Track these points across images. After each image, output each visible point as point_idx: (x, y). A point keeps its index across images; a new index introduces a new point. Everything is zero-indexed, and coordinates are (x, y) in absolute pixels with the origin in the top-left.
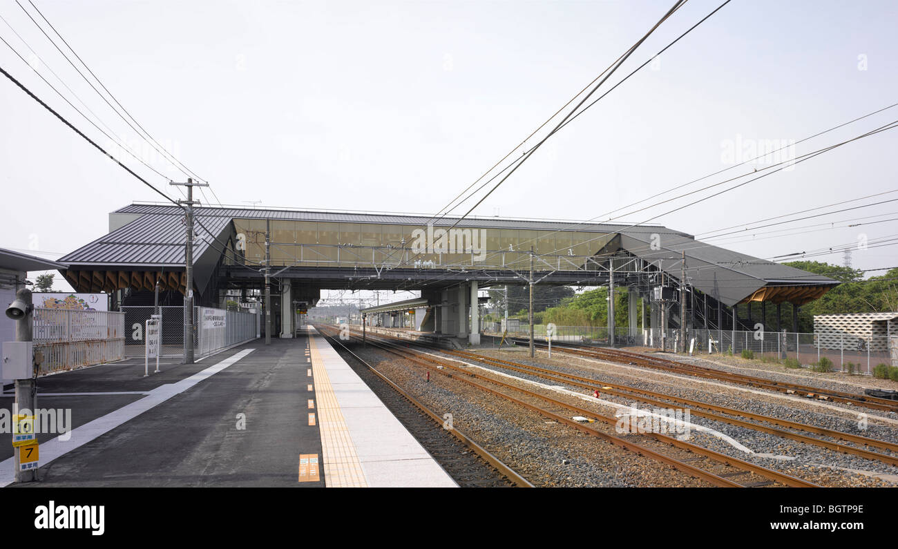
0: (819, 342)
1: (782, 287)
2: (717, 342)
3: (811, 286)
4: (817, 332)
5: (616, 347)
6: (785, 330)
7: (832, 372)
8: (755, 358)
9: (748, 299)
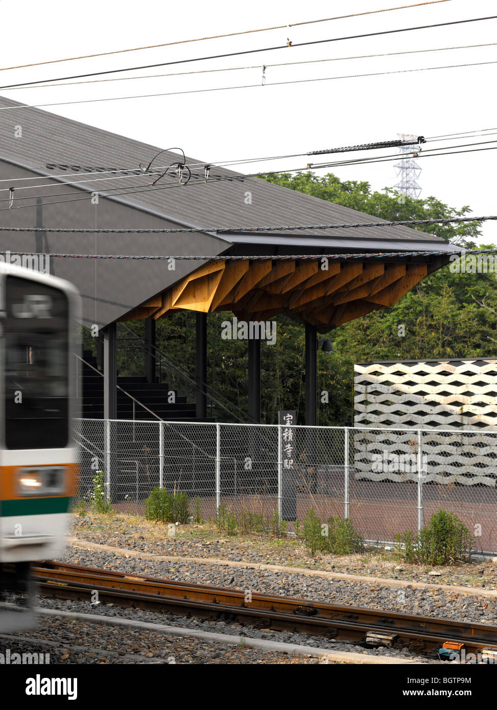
1: (275, 263)
3: (368, 260)
4: (365, 422)
6: (290, 416)
7: (469, 561)
8: (198, 520)
9: (160, 305)
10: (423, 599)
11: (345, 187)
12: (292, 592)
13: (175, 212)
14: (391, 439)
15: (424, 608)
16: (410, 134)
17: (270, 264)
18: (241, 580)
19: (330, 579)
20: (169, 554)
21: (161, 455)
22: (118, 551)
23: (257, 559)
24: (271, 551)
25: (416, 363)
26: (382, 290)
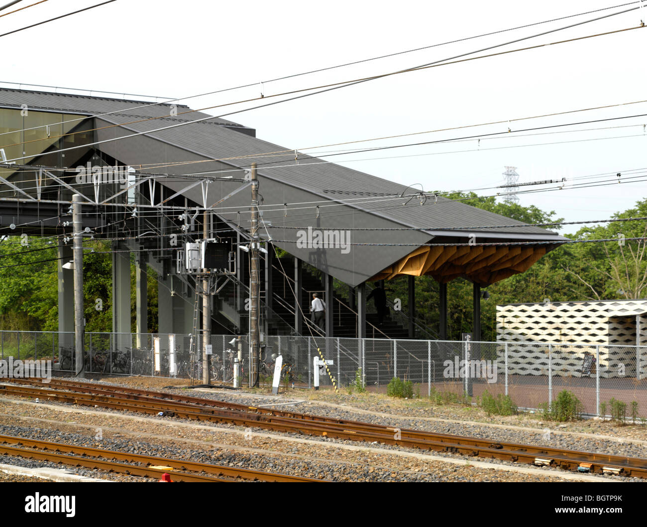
0: (506, 360)
1: (458, 247)
2: (331, 362)
4: (503, 339)
5: (87, 376)
6: (469, 336)
7: (580, 419)
8: (418, 397)
9: (391, 272)
10: (561, 440)
11: (481, 200)
12: (484, 437)
13: (400, 218)
14: (519, 350)
15: (563, 445)
16: (512, 166)
17: (456, 248)
18: (453, 430)
19: (505, 429)
20: (406, 415)
21: (395, 359)
22: (378, 414)
23: (457, 418)
24: (464, 413)
25: (533, 305)
26: (520, 263)
